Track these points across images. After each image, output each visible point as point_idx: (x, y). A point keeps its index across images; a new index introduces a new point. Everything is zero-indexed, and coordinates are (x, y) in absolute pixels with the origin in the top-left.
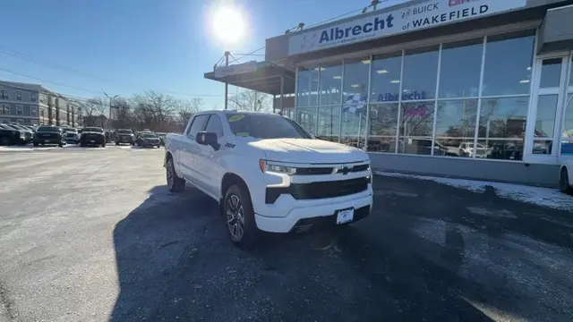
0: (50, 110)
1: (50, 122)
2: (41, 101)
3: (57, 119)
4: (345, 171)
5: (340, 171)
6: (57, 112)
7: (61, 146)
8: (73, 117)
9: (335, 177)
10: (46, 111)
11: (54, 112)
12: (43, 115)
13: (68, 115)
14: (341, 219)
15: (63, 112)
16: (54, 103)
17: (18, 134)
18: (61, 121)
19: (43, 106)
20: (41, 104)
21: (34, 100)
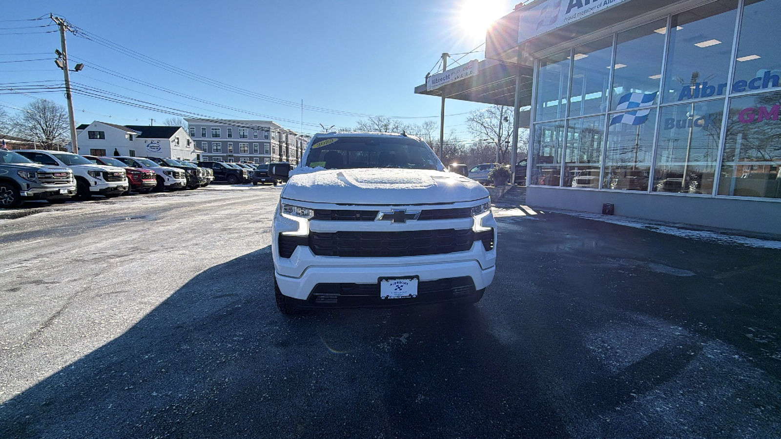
0: (280, 147)
1: (281, 160)
2: (273, 138)
3: (287, 156)
4: (400, 217)
5: (386, 217)
6: (287, 148)
7: (275, 184)
8: (301, 152)
9: (379, 225)
10: (277, 149)
11: (284, 149)
12: (274, 153)
13: (297, 151)
14: (388, 291)
15: (292, 148)
16: (284, 139)
17: (241, 172)
18: (290, 158)
19: (275, 143)
20: (272, 141)
21: (267, 137)
